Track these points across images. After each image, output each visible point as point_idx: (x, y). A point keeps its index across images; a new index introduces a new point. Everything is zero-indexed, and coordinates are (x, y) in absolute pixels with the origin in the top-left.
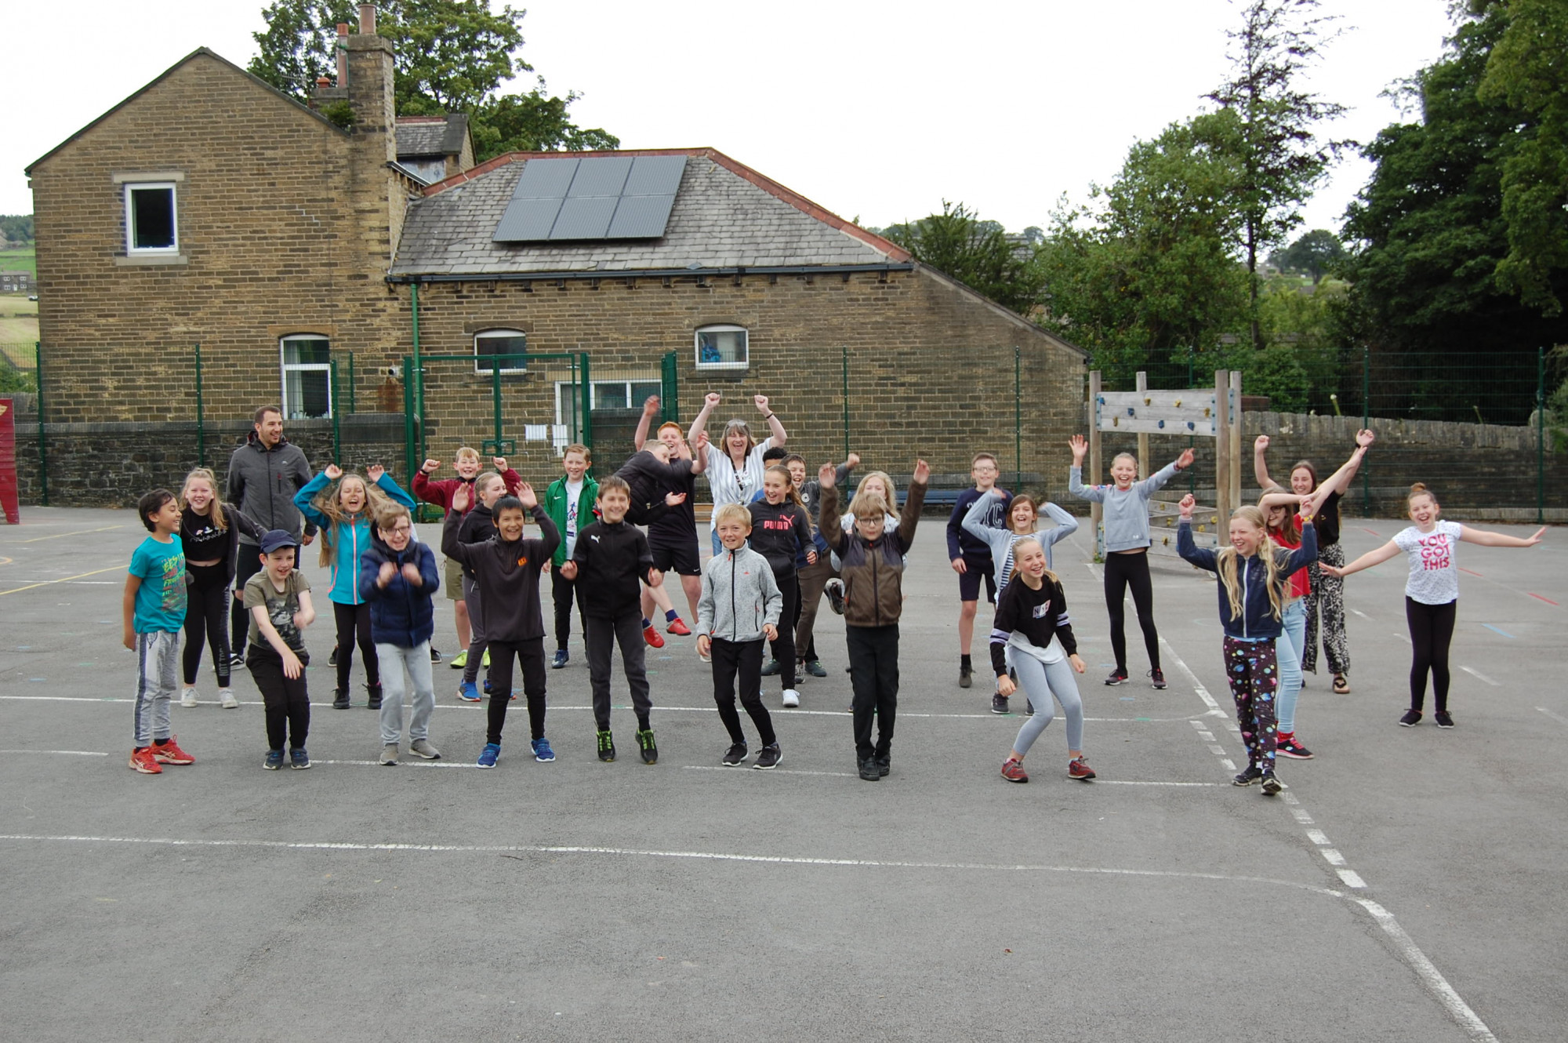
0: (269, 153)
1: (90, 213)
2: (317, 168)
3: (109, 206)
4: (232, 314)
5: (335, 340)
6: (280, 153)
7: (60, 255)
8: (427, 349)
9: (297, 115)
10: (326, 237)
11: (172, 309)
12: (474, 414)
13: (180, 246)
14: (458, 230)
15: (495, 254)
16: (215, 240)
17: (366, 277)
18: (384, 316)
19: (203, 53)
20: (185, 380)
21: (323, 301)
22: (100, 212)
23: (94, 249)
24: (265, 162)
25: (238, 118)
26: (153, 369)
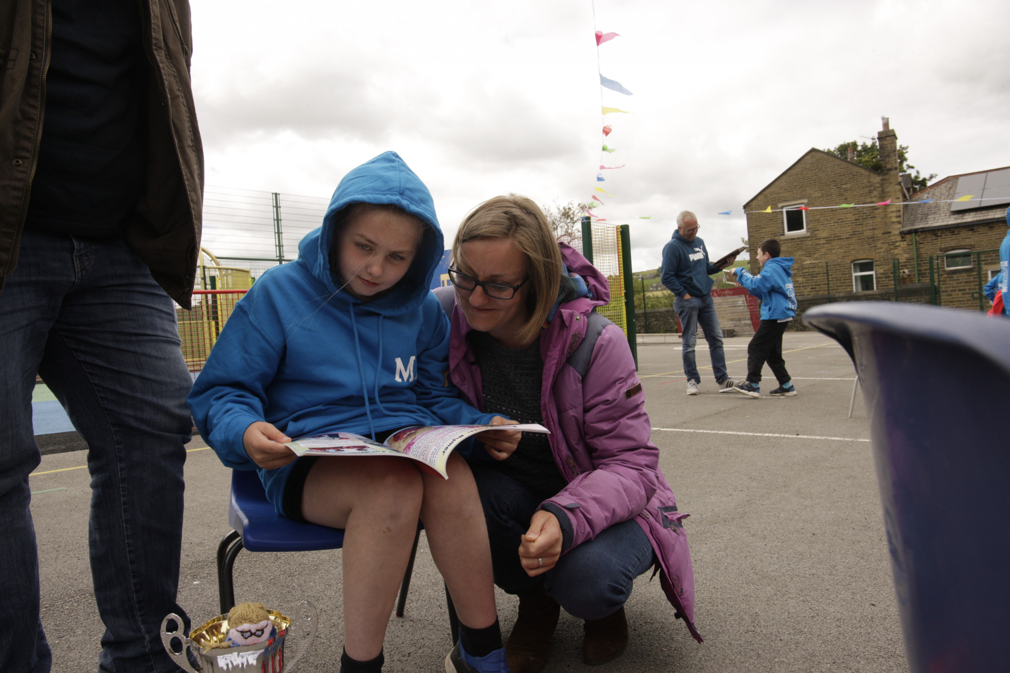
0: (844, 186)
1: (769, 220)
2: (866, 190)
3: (776, 217)
4: (830, 254)
5: (876, 261)
6: (849, 186)
7: (757, 238)
8: (921, 261)
9: (855, 169)
10: (871, 218)
11: (804, 254)
12: (945, 287)
13: (807, 229)
14: (930, 210)
15: (952, 216)
16: (822, 225)
17: (890, 233)
18: (899, 249)
19: (813, 151)
20: (811, 283)
21: (870, 245)
22: (773, 219)
23: (771, 234)
24: (842, 190)
25: (830, 174)
26: (797, 279)
